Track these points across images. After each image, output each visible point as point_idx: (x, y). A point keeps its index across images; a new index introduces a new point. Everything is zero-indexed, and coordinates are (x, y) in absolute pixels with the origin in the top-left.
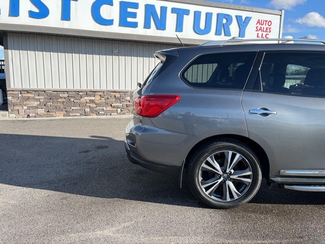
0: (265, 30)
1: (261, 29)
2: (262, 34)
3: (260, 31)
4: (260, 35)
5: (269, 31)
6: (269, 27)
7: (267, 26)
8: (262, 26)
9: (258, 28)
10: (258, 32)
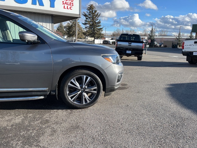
0: (69, 4)
1: (66, 3)
2: (67, 7)
3: (66, 4)
4: (66, 7)
5: (72, 5)
6: (72, 2)
7: (70, 2)
8: (67, 2)
9: (64, 3)
10: (64, 5)
